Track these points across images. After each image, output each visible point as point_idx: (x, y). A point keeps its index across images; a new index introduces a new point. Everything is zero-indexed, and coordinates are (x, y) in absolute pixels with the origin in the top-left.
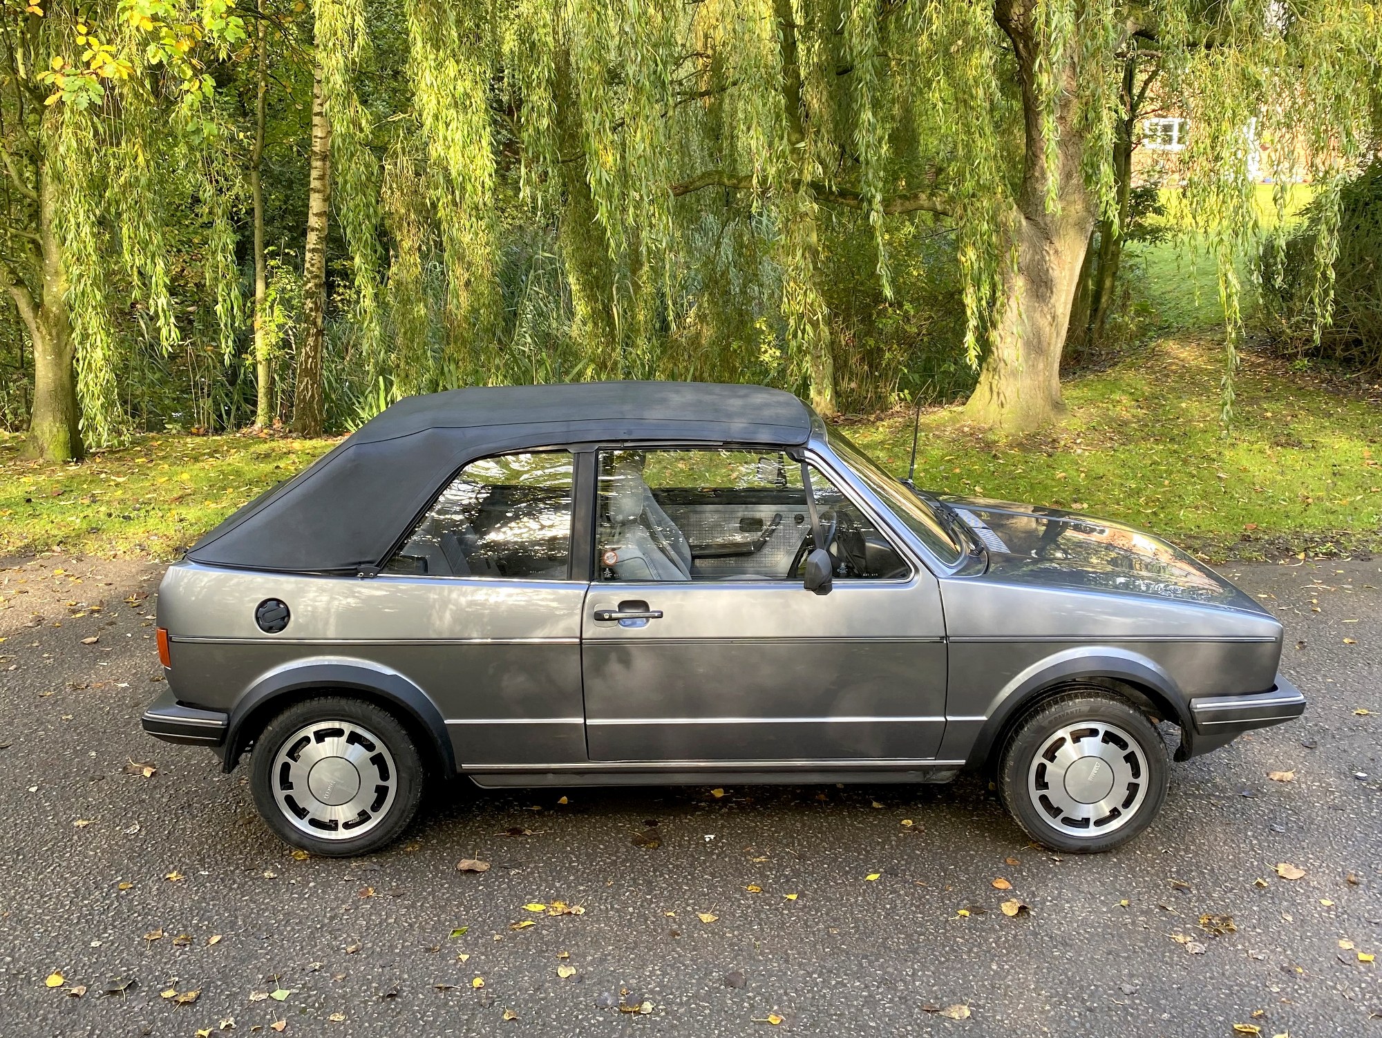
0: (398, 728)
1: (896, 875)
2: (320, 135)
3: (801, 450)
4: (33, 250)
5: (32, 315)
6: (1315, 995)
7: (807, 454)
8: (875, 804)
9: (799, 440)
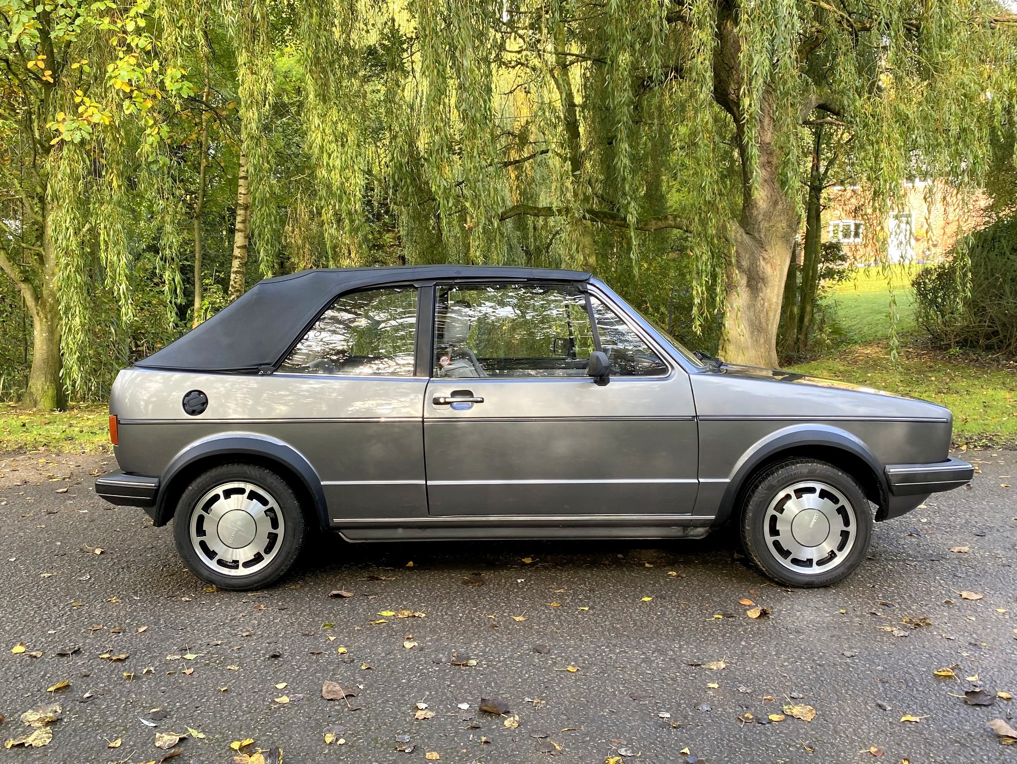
0: (286, 488)
1: (665, 599)
2: (243, 192)
3: (584, 284)
4: (38, 260)
5: (34, 303)
6: (997, 657)
7: (589, 287)
8: (647, 565)
9: (583, 277)
